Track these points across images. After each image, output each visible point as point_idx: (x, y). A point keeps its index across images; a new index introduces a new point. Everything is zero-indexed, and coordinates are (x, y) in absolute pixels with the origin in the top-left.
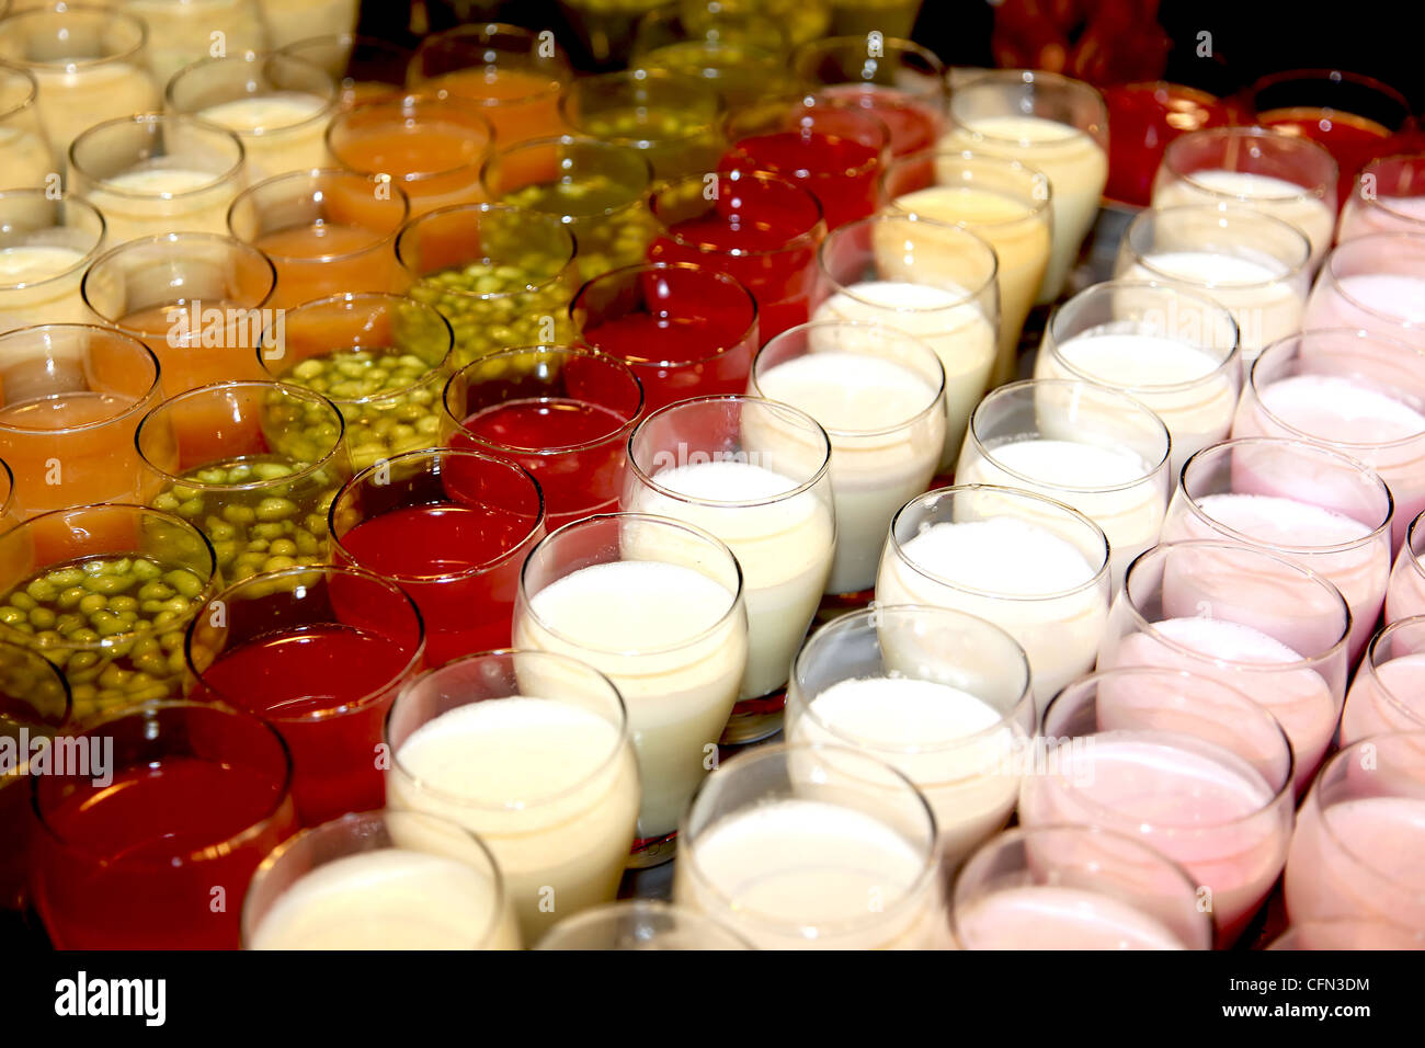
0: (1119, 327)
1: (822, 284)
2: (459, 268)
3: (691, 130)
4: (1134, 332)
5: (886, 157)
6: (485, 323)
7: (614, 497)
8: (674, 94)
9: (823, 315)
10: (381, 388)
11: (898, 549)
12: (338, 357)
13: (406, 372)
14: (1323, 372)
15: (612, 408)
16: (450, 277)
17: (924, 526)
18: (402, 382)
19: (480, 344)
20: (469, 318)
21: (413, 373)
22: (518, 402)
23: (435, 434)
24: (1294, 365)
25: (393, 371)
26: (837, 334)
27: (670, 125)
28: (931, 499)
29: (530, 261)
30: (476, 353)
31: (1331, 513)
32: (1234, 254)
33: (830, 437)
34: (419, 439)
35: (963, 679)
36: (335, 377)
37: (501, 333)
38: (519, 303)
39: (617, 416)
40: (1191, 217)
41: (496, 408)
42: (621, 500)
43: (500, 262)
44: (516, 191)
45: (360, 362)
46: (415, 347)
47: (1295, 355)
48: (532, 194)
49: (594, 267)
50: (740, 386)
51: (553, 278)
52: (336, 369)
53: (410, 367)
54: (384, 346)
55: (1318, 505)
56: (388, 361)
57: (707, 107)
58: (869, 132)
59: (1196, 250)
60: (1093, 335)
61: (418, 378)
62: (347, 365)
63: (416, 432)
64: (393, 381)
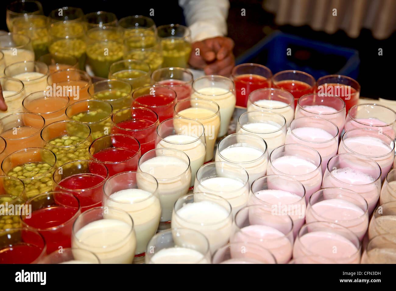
0: (237, 145)
1: (158, 138)
2: (60, 138)
3: (124, 95)
4: (241, 146)
5: (176, 100)
6: (67, 152)
7: (101, 201)
8: (119, 85)
9: (158, 146)
10: (38, 173)
11: (175, 212)
12: (26, 165)
13: (44, 168)
14: (290, 155)
15: (101, 175)
16: (57, 140)
17: (184, 204)
18: (43, 171)
19: (65, 159)
20: (62, 151)
21: (46, 168)
22: (75, 175)
23: (51, 186)
24: (283, 153)
25: (41, 168)
26: (162, 151)
27: (118, 93)
28: (185, 198)
29: (80, 134)
30: (64, 162)
31: (292, 193)
32: (268, 123)
33: (158, 181)
34: (47, 187)
35: (194, 246)
36: (25, 171)
37: (71, 156)
38: (76, 147)
39: (102, 177)
40: (257, 113)
41: (69, 177)
42: (102, 202)
43: (71, 135)
44: (76, 115)
45: (32, 166)
46: (47, 161)
47: (284, 150)
48: (81, 115)
49: (97, 135)
50: (135, 169)
51: (85, 139)
52: (25, 168)
53: (46, 167)
54: (38, 161)
55: (289, 191)
56: (40, 165)
57: (128, 88)
58: (172, 93)
59: (258, 122)
60: (231, 147)
61: (48, 170)
62: (28, 167)
63: (47, 186)
64: (41, 171)
